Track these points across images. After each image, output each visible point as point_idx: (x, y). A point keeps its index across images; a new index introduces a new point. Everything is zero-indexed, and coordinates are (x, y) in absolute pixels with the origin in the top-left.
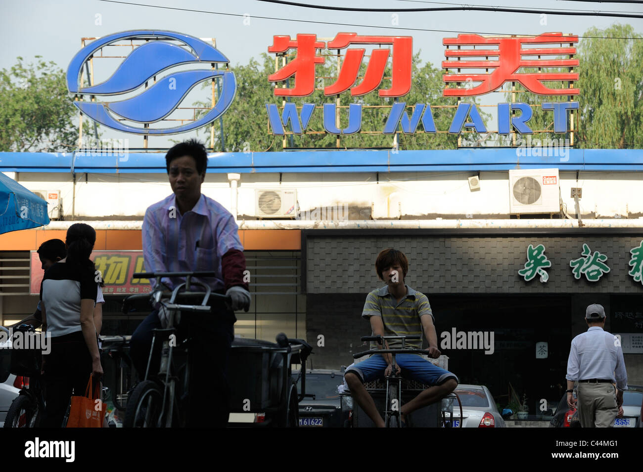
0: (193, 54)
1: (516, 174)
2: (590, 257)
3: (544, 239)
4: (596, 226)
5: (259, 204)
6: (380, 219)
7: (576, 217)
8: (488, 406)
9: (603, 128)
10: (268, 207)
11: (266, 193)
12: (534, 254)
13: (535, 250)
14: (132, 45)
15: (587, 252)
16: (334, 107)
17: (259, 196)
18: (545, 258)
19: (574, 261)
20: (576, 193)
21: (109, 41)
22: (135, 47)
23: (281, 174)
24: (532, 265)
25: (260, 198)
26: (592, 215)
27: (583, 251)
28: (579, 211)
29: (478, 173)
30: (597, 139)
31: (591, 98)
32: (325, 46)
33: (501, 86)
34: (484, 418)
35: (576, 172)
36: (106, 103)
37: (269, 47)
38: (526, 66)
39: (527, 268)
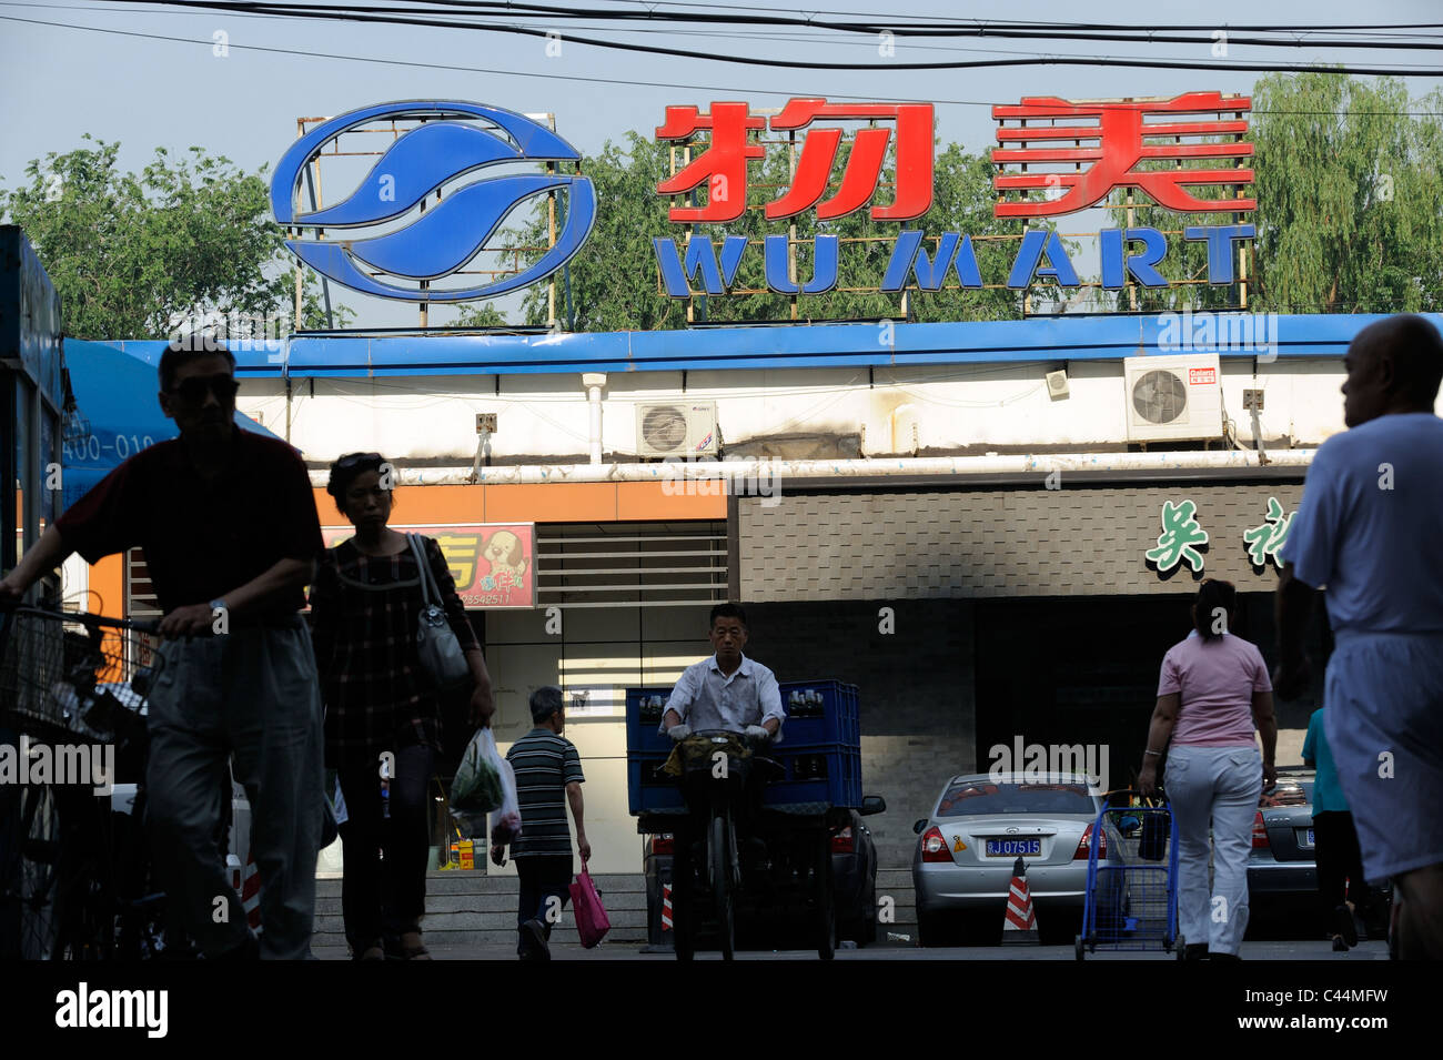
0: (511, 146)
1: (1137, 366)
2: (1281, 522)
3: (1194, 489)
4: (1293, 462)
5: (645, 432)
6: (877, 456)
7: (1254, 445)
8: (1094, 812)
9: (1296, 267)
10: (662, 437)
11: (657, 411)
12: (1176, 518)
13: (1177, 511)
14: (394, 130)
15: (1277, 513)
16: (786, 243)
17: (644, 417)
18: (1196, 527)
19: (1251, 532)
20: (1254, 399)
21: (350, 123)
22: (400, 134)
23: (685, 373)
24: (1172, 541)
25: (646, 421)
26: (1284, 442)
27: (1268, 511)
28: (1260, 435)
29: (1063, 365)
30: (1286, 288)
31: (1272, 210)
32: (765, 124)
33: (1105, 195)
34: (1086, 834)
35: (1252, 360)
36: (347, 242)
37: (657, 129)
38: (1153, 157)
39: (1161, 546)
